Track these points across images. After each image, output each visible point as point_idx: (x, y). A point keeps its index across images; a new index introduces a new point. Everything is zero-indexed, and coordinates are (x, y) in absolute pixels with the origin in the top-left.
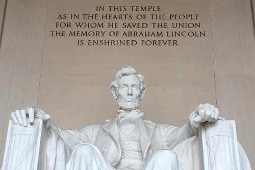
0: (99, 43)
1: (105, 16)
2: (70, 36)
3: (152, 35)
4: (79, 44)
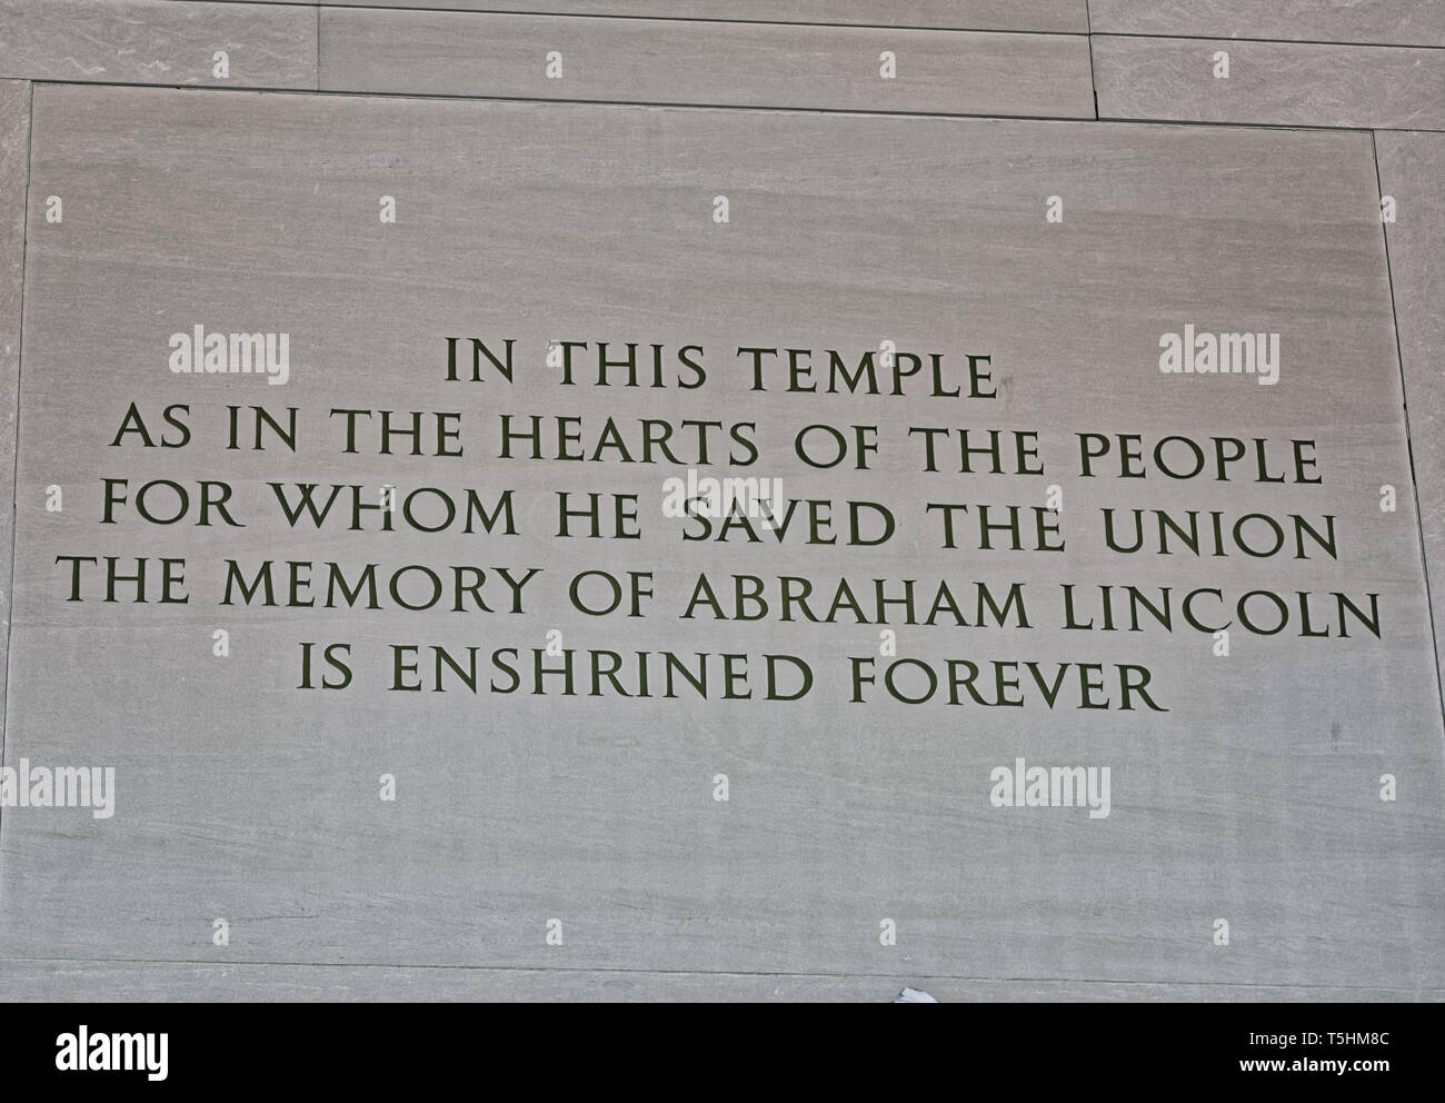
0: (487, 672)
1: (521, 425)
2: (227, 601)
3: (936, 608)
4: (315, 679)
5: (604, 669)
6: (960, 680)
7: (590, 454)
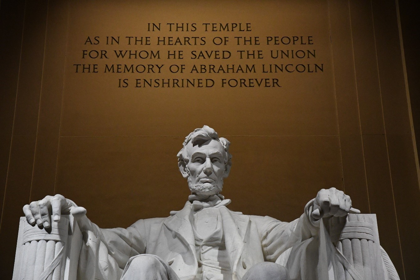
0: (153, 83)
1: (162, 39)
2: (105, 72)
3: (238, 70)
4: (121, 86)
5: (176, 82)
6: (243, 82)
7: (174, 44)
